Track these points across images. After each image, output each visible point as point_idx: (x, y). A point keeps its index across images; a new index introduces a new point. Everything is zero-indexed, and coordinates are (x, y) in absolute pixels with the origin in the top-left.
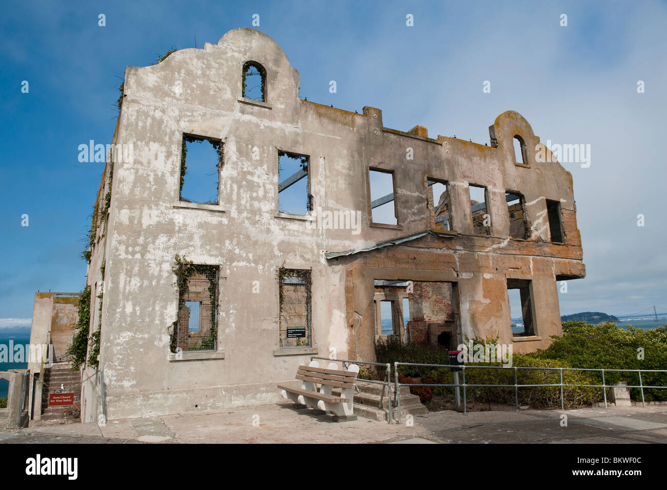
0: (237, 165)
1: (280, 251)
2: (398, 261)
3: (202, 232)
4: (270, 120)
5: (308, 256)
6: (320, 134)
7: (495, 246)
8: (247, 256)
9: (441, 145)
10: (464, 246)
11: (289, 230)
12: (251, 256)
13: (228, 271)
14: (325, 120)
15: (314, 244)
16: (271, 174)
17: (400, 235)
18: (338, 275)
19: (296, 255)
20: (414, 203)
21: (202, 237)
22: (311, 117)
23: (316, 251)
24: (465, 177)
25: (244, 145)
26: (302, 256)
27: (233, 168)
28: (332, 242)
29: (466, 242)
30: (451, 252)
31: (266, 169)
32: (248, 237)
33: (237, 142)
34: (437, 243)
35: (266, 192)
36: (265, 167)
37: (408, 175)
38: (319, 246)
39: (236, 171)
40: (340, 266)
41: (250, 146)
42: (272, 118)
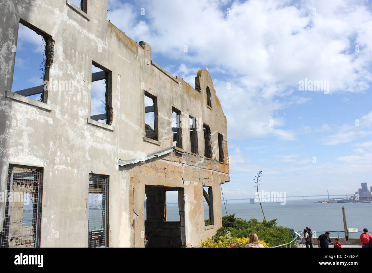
0: (63, 66)
1: (90, 156)
2: (157, 170)
3: (31, 129)
4: (88, 31)
5: (108, 163)
6: (118, 54)
7: (199, 162)
8: (66, 159)
9: (178, 83)
10: (187, 160)
11: (97, 137)
12: (69, 159)
13: (51, 174)
14: (122, 44)
15: (112, 152)
16: (87, 81)
17: (159, 149)
18: (125, 180)
19: (100, 161)
20: (166, 125)
21: (30, 136)
22: (114, 39)
23: (113, 158)
24: (188, 110)
25: (69, 48)
26: (104, 163)
27: (59, 68)
28: (123, 151)
29: (187, 158)
30: (181, 164)
31: (83, 76)
32: (67, 140)
33: (64, 44)
34: (175, 158)
35: (83, 98)
36: (83, 73)
37: (163, 102)
38: (115, 154)
39: (62, 72)
40: (127, 173)
41: (73, 51)
42: (90, 30)
